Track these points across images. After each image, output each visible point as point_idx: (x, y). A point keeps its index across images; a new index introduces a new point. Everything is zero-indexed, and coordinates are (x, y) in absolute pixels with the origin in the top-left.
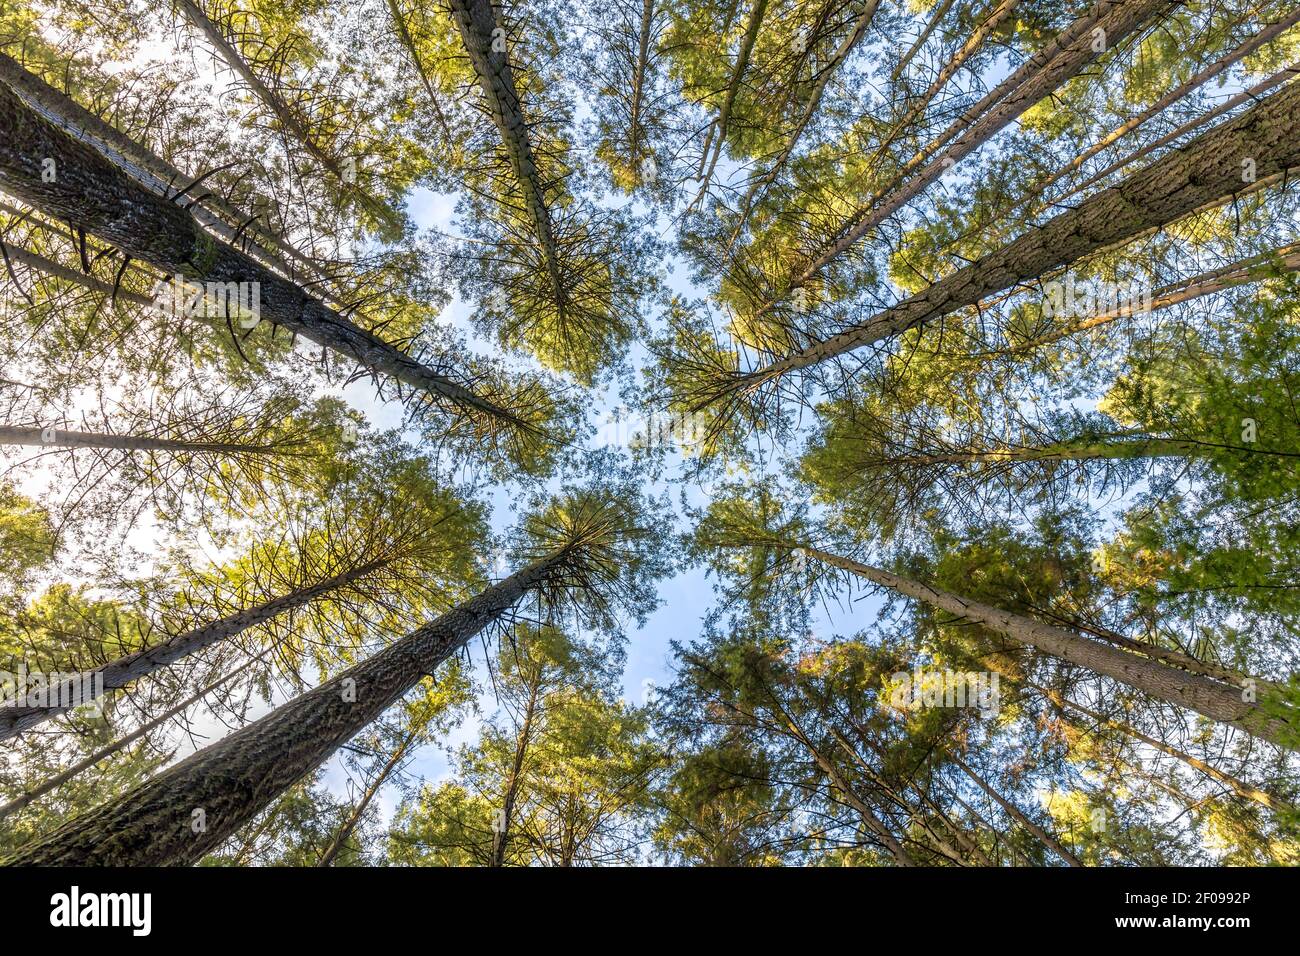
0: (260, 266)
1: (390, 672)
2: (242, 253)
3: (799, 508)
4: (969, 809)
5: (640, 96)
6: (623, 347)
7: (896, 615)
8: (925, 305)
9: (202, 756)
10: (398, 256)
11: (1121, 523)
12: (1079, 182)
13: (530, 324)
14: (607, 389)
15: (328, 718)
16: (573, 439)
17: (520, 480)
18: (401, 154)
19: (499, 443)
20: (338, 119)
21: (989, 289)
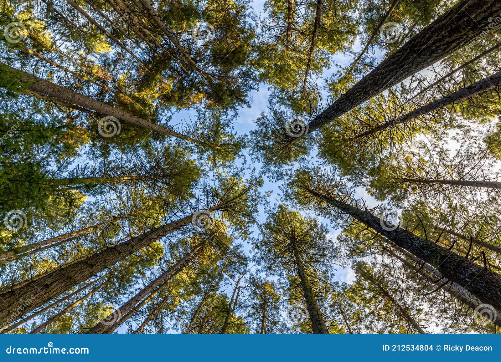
0: (414, 254)
1: (358, 96)
2: (421, 258)
3: (201, 159)
4: (138, 46)
5: (263, 321)
6: (268, 221)
7: (165, 118)
8: (151, 237)
9: (430, 63)
10: (359, 256)
11: (79, 152)
12: (92, 286)
13: (305, 230)
14: (275, 205)
15: (382, 78)
16: (288, 184)
17: (309, 169)
18: (357, 298)
19: (317, 183)
20: (384, 313)
21: (127, 244)
